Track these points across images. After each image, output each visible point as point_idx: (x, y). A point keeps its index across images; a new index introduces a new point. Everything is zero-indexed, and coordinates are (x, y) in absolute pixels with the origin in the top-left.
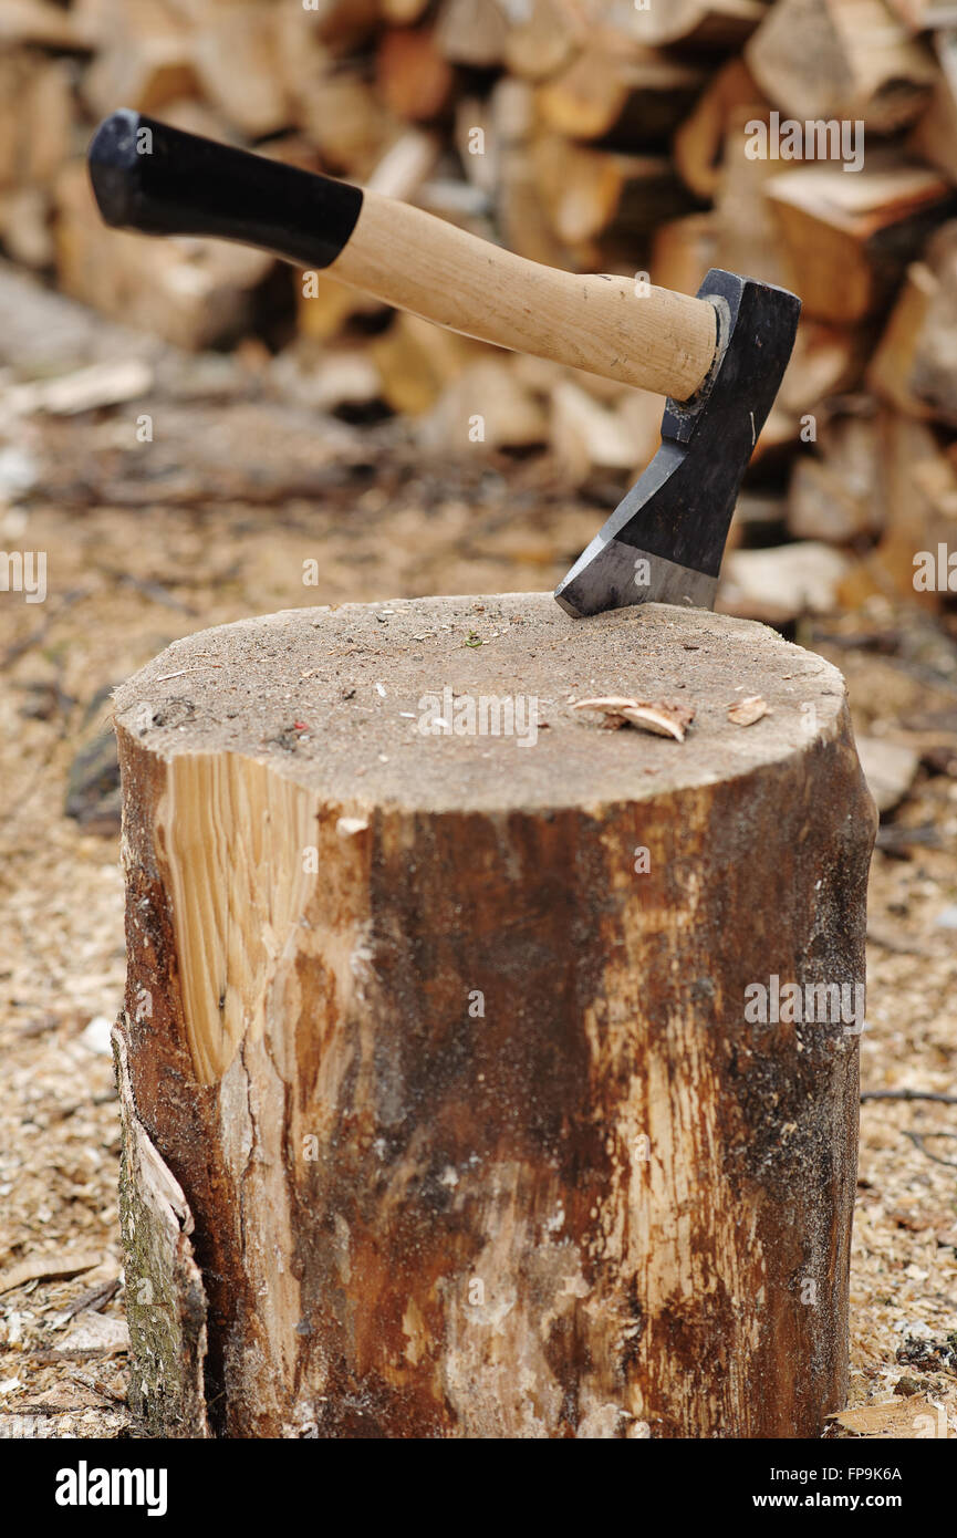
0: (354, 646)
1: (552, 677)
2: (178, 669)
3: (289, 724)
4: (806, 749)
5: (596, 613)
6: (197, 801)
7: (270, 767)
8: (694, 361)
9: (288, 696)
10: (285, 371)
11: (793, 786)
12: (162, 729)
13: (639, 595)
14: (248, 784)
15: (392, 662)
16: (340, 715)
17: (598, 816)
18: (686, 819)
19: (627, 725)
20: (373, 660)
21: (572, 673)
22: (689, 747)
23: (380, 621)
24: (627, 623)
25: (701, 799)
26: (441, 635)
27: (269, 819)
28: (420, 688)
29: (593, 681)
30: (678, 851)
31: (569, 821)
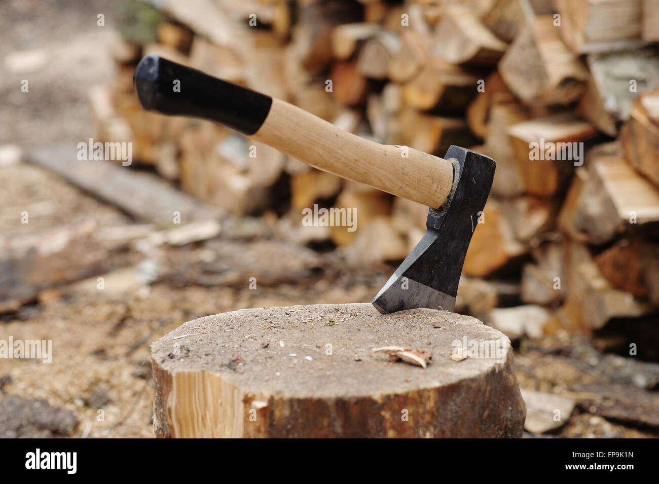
0: (272, 325)
1: (367, 339)
2: (185, 334)
3: (233, 359)
4: (486, 373)
5: (394, 312)
6: (187, 395)
7: (222, 377)
8: (441, 189)
9: (236, 346)
10: (284, 226)
11: (479, 390)
12: (172, 360)
13: (415, 304)
14: (212, 386)
15: (290, 332)
16: (260, 355)
17: (380, 401)
18: (424, 404)
19: (399, 360)
20: (280, 331)
21: (376, 337)
22: (429, 370)
23: (287, 314)
24: (408, 316)
25: (432, 394)
26: (316, 320)
27: (221, 404)
28: (301, 343)
29: (386, 341)
30: (421, 421)
31: (365, 403)
